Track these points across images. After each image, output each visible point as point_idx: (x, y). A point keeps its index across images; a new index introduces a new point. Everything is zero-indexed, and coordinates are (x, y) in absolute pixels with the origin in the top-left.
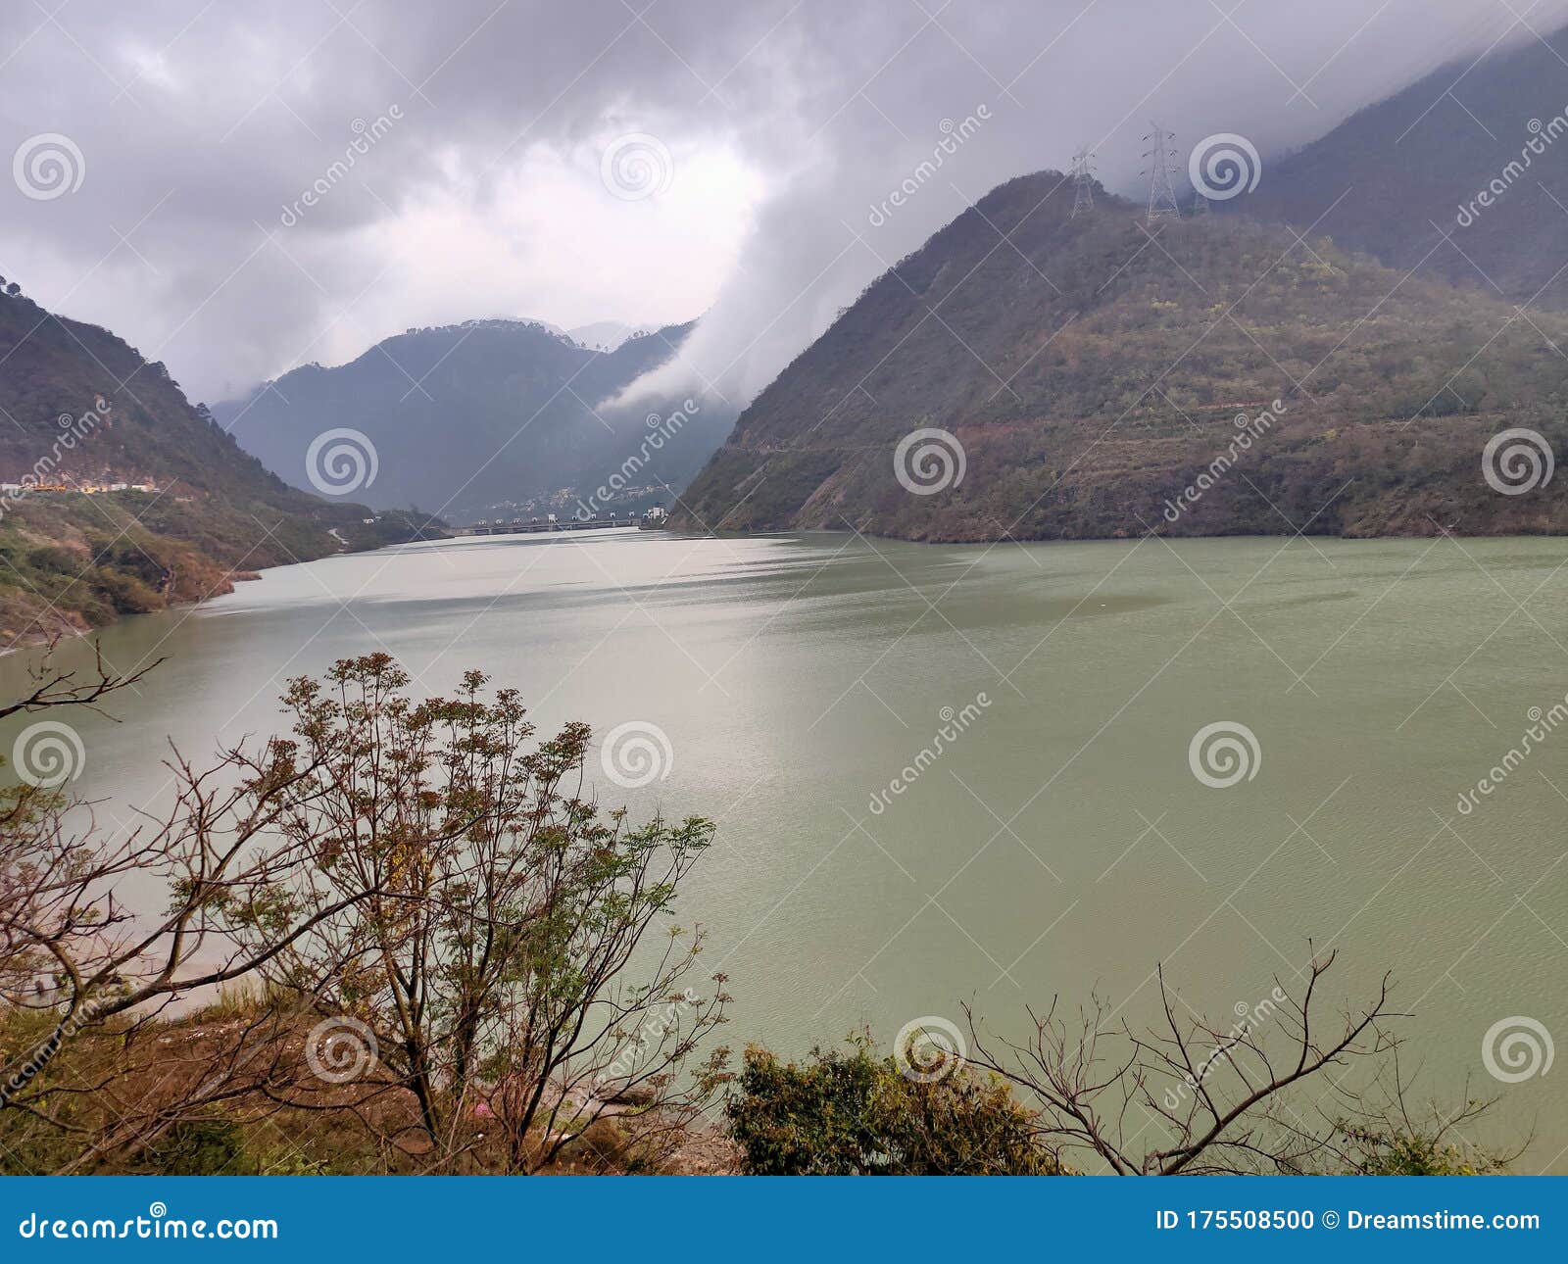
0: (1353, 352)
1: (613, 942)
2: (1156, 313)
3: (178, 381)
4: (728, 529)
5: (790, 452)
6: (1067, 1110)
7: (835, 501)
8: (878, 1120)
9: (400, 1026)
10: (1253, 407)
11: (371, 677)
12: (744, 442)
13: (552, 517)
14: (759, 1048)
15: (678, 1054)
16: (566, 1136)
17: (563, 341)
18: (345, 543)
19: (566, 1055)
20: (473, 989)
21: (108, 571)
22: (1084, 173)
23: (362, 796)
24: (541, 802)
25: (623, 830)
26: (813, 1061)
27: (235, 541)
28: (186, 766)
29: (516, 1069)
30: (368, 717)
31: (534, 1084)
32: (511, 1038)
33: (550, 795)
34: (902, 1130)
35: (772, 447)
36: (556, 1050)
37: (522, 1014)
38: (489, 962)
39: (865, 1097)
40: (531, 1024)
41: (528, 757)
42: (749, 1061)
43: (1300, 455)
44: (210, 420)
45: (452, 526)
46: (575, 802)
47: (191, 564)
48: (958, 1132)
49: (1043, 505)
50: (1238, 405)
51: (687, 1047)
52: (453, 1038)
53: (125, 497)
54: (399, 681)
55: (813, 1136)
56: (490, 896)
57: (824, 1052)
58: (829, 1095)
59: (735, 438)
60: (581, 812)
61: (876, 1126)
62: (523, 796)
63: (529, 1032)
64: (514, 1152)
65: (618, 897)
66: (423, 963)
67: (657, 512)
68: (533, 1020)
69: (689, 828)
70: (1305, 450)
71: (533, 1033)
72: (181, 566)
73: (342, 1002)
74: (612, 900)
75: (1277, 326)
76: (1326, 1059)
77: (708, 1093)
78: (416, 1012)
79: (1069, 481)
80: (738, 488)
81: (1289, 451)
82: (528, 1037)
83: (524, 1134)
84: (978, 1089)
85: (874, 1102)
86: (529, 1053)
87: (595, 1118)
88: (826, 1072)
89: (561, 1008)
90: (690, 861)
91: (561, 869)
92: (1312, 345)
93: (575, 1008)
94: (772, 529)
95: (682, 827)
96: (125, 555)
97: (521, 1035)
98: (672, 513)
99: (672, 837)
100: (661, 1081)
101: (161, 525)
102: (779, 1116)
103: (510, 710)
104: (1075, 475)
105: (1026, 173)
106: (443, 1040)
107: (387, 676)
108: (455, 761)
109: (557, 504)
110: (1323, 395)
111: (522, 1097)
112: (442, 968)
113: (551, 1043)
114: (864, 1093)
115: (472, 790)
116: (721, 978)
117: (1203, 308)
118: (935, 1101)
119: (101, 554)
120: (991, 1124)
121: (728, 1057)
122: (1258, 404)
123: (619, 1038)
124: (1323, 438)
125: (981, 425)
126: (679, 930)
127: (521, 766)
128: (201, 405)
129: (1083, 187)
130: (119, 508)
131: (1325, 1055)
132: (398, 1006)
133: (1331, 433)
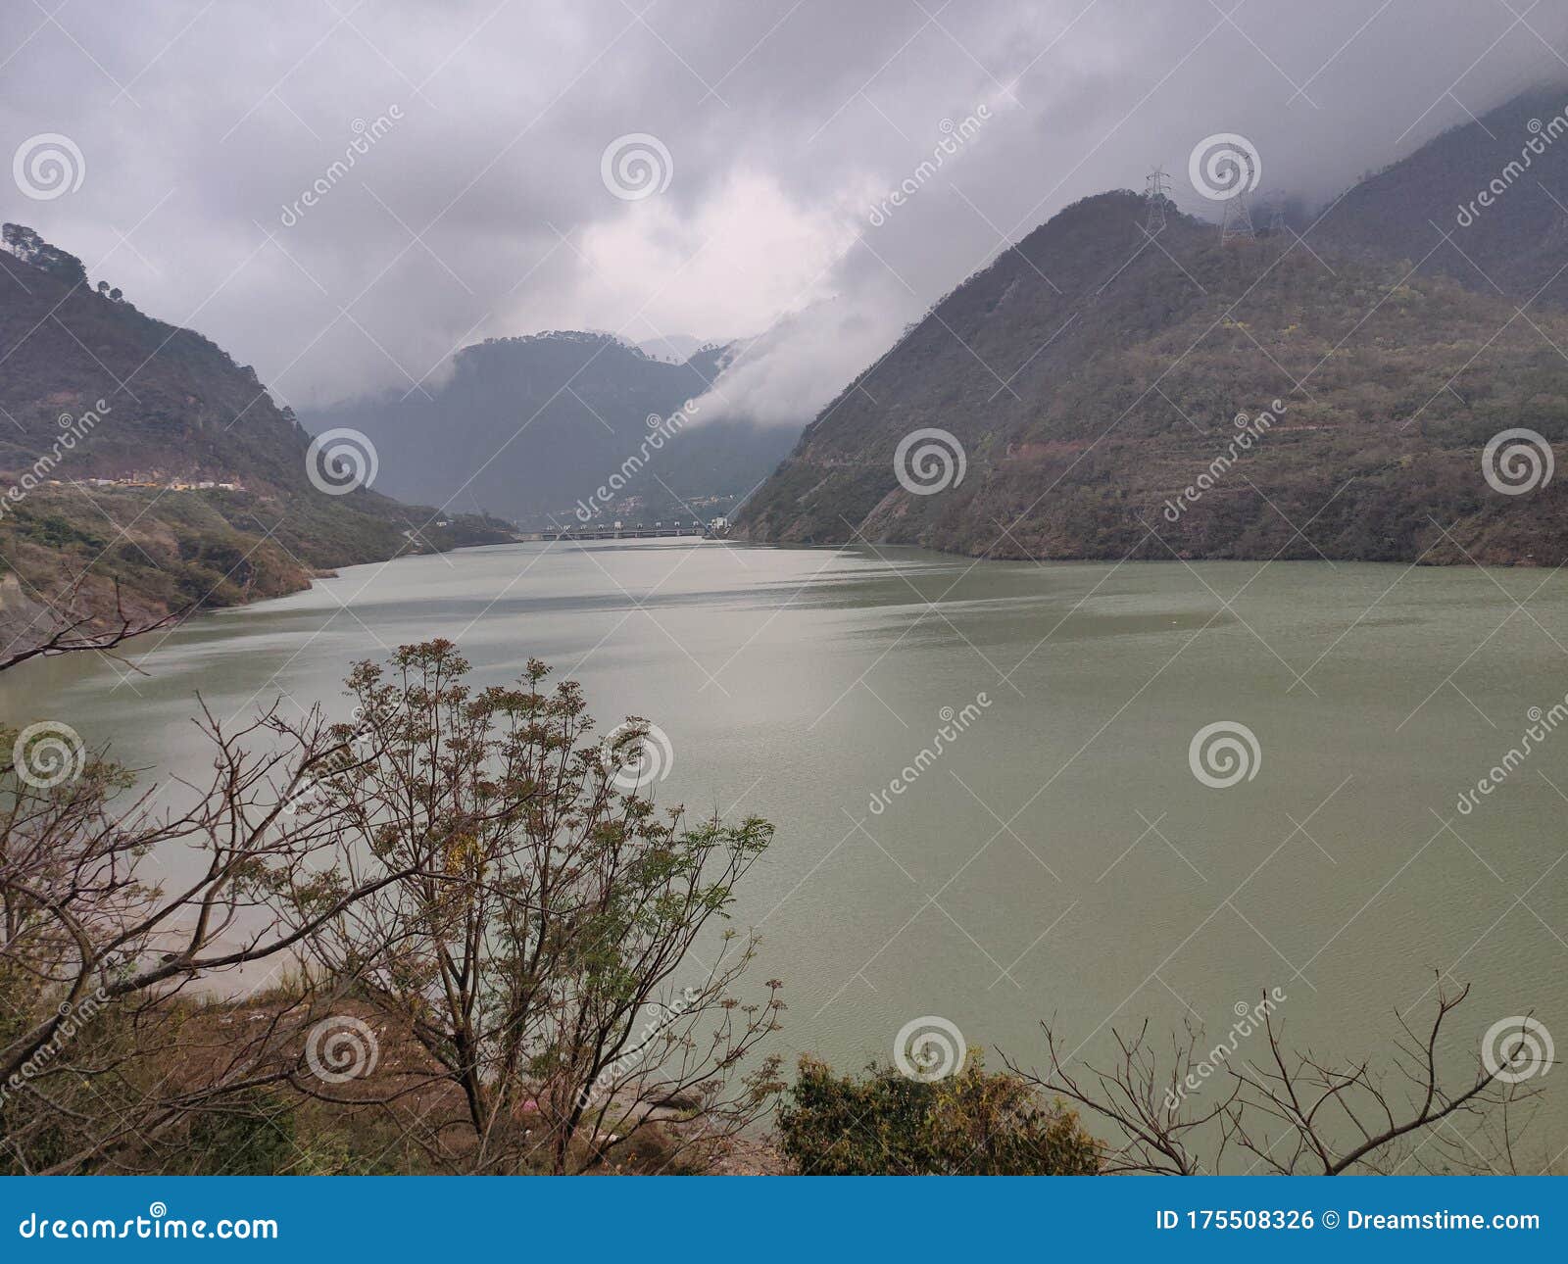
0: (1431, 376)
1: (667, 942)
2: (1229, 334)
3: (266, 385)
4: (791, 540)
5: (854, 466)
6: (1158, 1146)
7: (897, 515)
8: (936, 1142)
9: (450, 1018)
10: (1327, 431)
11: (433, 663)
12: (809, 455)
13: (618, 524)
14: (815, 1059)
15: (729, 1060)
16: (613, 1137)
17: (634, 353)
18: (418, 544)
19: (615, 1056)
20: (524, 983)
21: (193, 564)
22: (1158, 192)
23: (420, 783)
24: (597, 798)
25: (680, 829)
26: (868, 1076)
27: (315, 540)
28: (216, 725)
29: (564, 1068)
30: (428, 705)
31: (582, 1083)
32: (560, 1036)
33: (607, 791)
34: (961, 1153)
35: (836, 461)
36: (606, 1050)
37: (573, 1011)
38: (541, 957)
39: (923, 1116)
40: (581, 1022)
41: (586, 751)
42: (803, 1072)
43: (1373, 479)
44: (295, 423)
45: (521, 530)
46: (632, 799)
47: (272, 561)
48: (1021, 1158)
49: (1106, 522)
50: (1311, 428)
51: (738, 1053)
52: (503, 1033)
53: (213, 496)
54: (460, 668)
55: (868, 1153)
56: (544, 891)
57: (882, 1066)
58: (885, 1112)
59: (799, 452)
60: (638, 808)
61: (934, 1148)
62: (579, 790)
63: (579, 1030)
64: (559, 1153)
65: (673, 897)
66: (475, 955)
67: (720, 522)
68: (582, 1018)
69: (746, 829)
70: (1380, 474)
71: (583, 1032)
72: (263, 562)
73: (393, 990)
74: (667, 899)
75: (1353, 349)
76: (1454, 1106)
77: (758, 1102)
78: (467, 1005)
79: (1134, 500)
80: (801, 500)
81: (1363, 476)
82: (578, 1035)
83: (570, 1135)
84: (1043, 1114)
85: (933, 1123)
86: (578, 1051)
87: (643, 1121)
88: (883, 1088)
89: (611, 1007)
90: (747, 862)
91: (616, 865)
92: (1390, 369)
93: (626, 1007)
94: (834, 541)
95: (740, 827)
96: (210, 550)
97: (571, 1033)
98: (736, 523)
99: (729, 837)
100: (710, 1088)
101: (246, 523)
102: (832, 1131)
103: (570, 703)
104: (1140, 495)
105: (1099, 193)
106: (493, 1035)
107: (448, 662)
108: (514, 753)
109: (624, 513)
110: (1399, 420)
111: (569, 1097)
112: (494, 962)
113: (600, 1042)
114: (922, 1113)
115: (530, 780)
116: (774, 984)
117: (1276, 330)
118: (997, 1124)
119: (188, 548)
120: (1057, 1152)
121: (781, 1067)
122: (1330, 427)
123: (670, 1041)
124: (1399, 463)
125: (1045, 443)
126: (733, 933)
127: (579, 759)
128: (287, 408)
129: (1157, 206)
130: (206, 505)
131: (1453, 1101)
132: (449, 997)
133: (1406, 459)
